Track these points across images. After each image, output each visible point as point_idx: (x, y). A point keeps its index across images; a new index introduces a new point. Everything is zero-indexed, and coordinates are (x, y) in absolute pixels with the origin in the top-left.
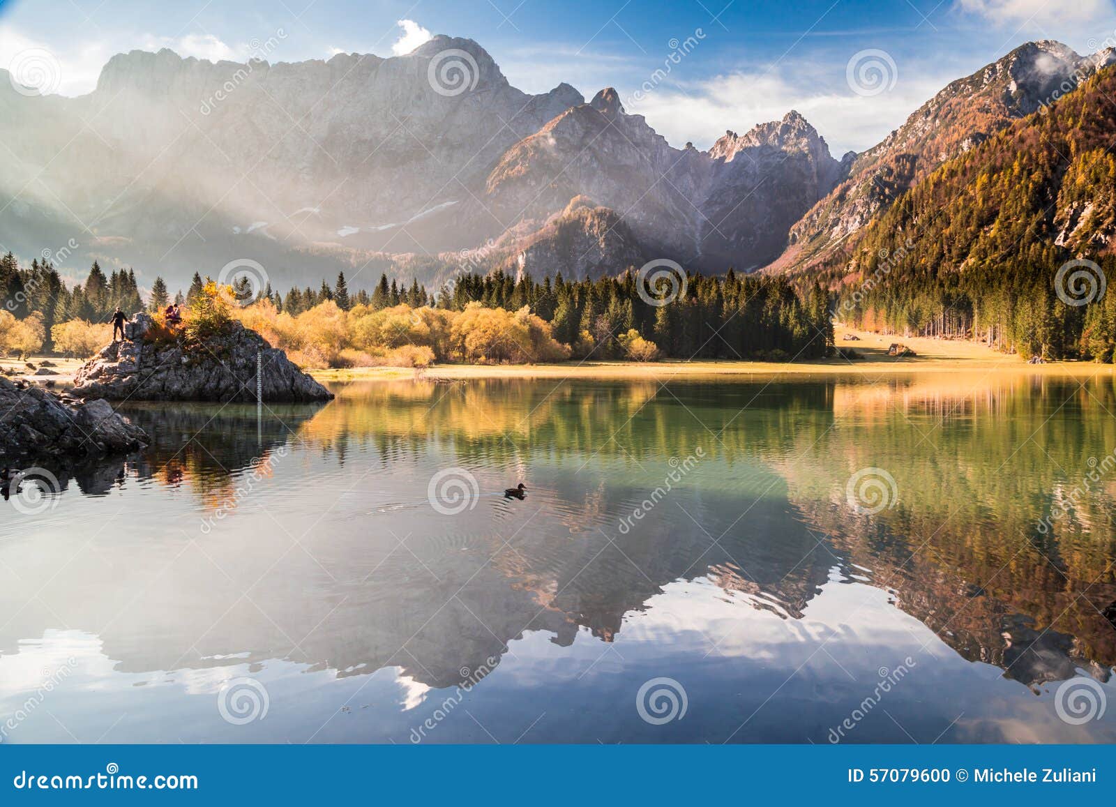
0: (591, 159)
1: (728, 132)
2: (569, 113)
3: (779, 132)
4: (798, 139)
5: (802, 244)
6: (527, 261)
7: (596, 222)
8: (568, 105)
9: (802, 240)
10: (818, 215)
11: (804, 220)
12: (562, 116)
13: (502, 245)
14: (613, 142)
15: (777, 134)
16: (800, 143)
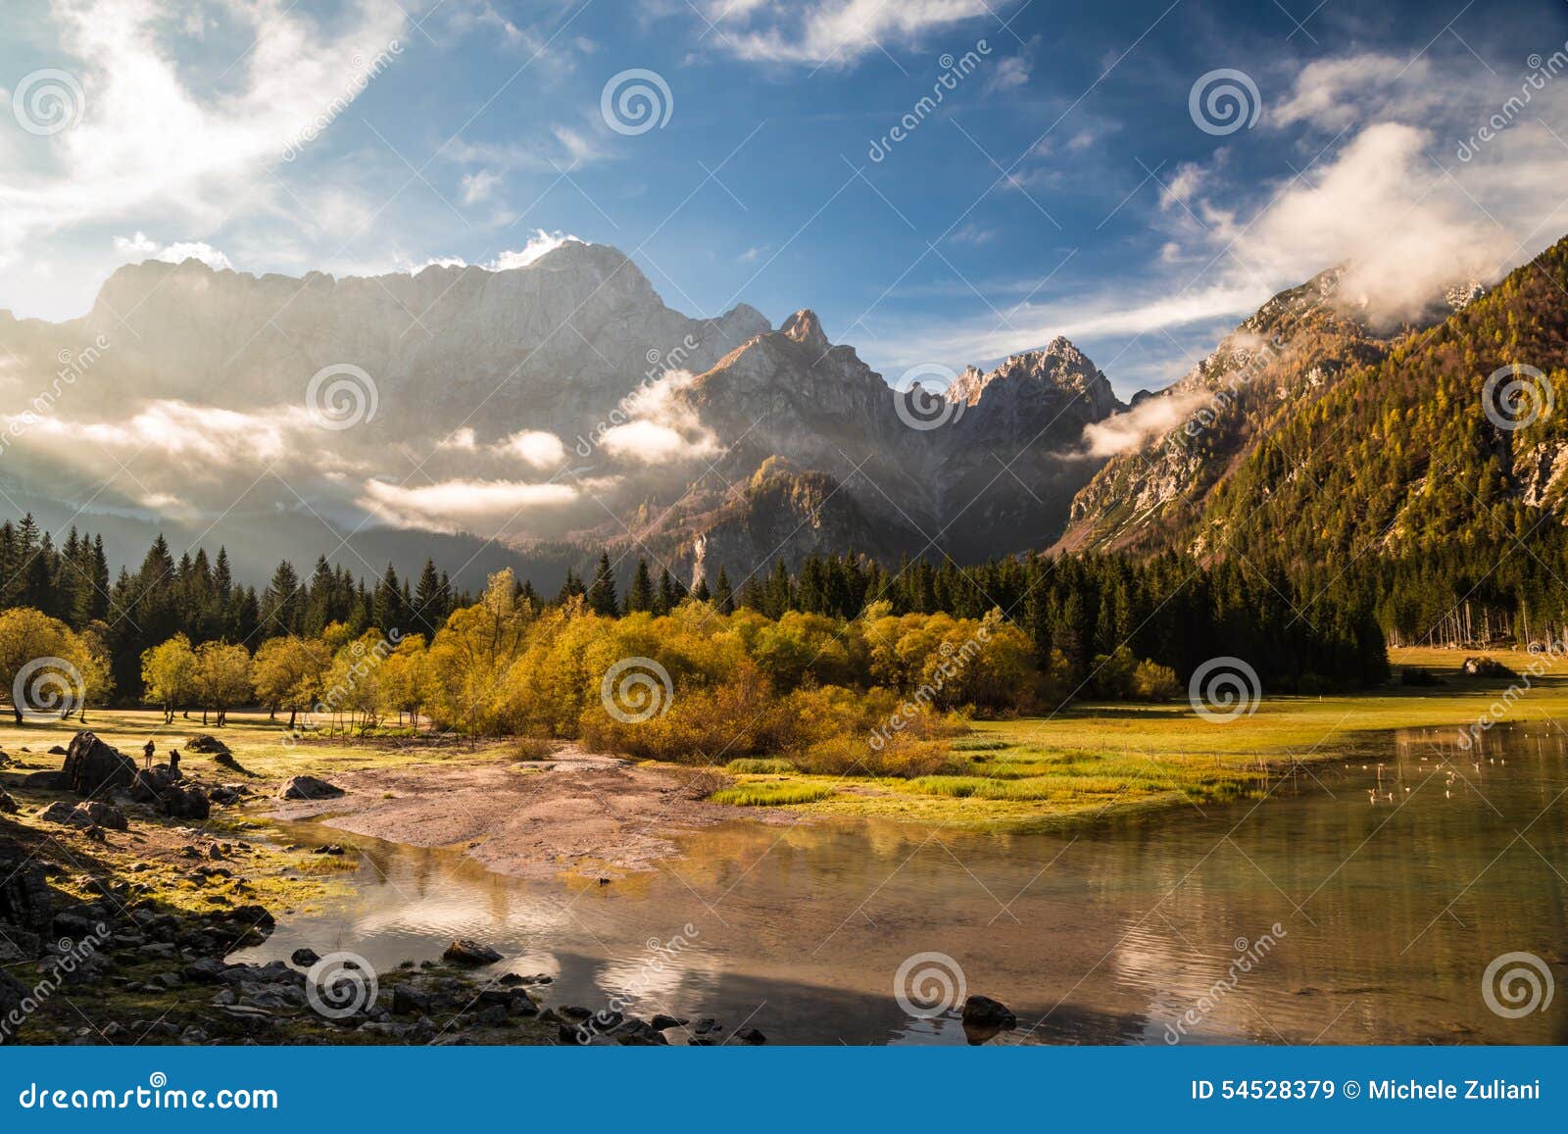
0: (786, 406)
1: (969, 366)
2: (755, 344)
3: (1043, 367)
4: (1069, 374)
5: (1092, 518)
6: (708, 548)
7: (807, 491)
8: (751, 334)
9: (1091, 514)
10: (1112, 477)
11: (1093, 485)
12: (743, 348)
14: (815, 381)
15: (1040, 368)
16: (1074, 380)
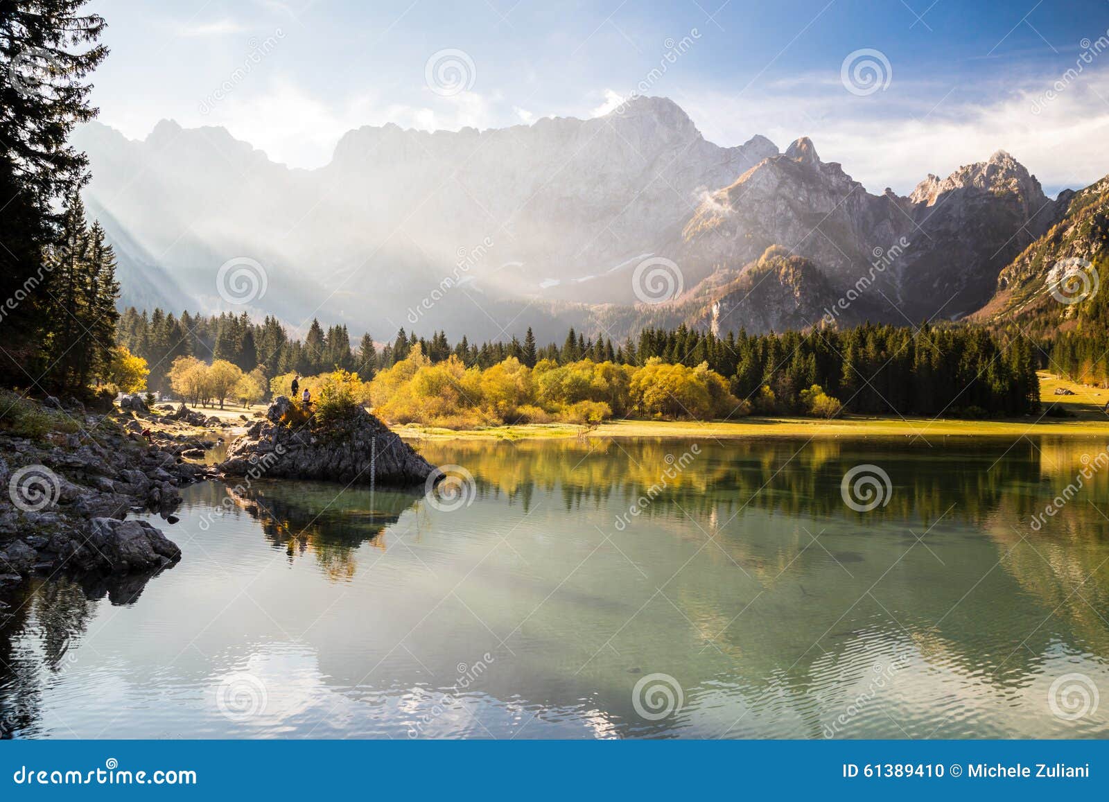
0: (786, 208)
1: (929, 175)
2: (763, 165)
3: (985, 174)
4: (1006, 179)
5: (1012, 289)
6: (722, 312)
7: (791, 271)
8: (763, 157)
9: (1012, 285)
10: (1030, 258)
11: (1015, 264)
12: (756, 167)
13: (697, 296)
14: (808, 190)
15: (983, 175)
16: (1009, 183)
